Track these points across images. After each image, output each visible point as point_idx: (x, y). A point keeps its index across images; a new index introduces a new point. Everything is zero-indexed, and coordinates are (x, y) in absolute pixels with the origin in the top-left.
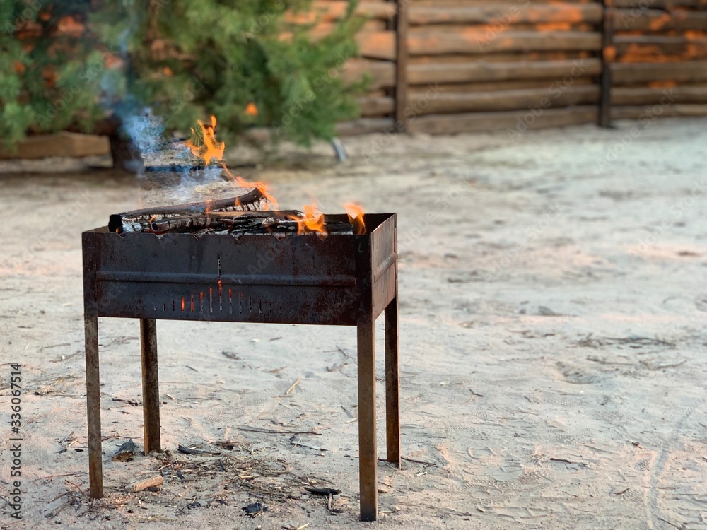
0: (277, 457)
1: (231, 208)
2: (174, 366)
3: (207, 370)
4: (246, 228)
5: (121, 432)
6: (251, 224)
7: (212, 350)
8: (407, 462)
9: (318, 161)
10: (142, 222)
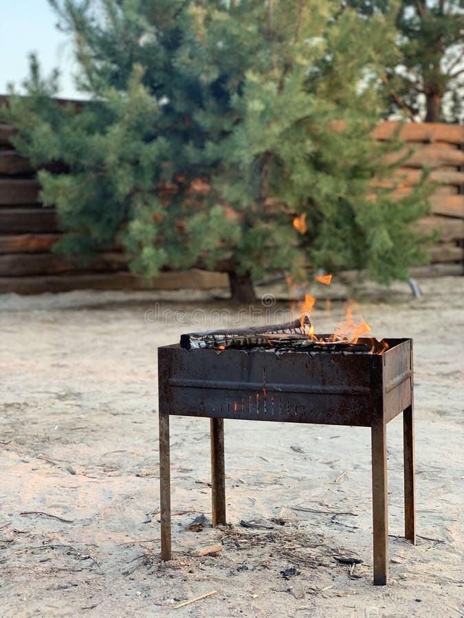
0: (318, 533)
1: (281, 331)
2: (250, 457)
3: (276, 461)
4: (290, 347)
5: (197, 508)
6: (293, 345)
7: (283, 445)
8: (422, 539)
9: (398, 297)
10: (206, 340)
